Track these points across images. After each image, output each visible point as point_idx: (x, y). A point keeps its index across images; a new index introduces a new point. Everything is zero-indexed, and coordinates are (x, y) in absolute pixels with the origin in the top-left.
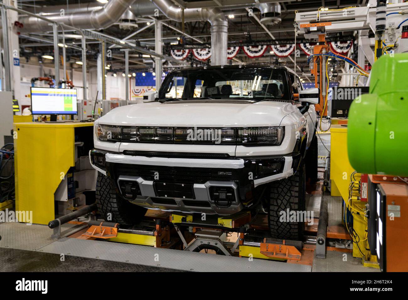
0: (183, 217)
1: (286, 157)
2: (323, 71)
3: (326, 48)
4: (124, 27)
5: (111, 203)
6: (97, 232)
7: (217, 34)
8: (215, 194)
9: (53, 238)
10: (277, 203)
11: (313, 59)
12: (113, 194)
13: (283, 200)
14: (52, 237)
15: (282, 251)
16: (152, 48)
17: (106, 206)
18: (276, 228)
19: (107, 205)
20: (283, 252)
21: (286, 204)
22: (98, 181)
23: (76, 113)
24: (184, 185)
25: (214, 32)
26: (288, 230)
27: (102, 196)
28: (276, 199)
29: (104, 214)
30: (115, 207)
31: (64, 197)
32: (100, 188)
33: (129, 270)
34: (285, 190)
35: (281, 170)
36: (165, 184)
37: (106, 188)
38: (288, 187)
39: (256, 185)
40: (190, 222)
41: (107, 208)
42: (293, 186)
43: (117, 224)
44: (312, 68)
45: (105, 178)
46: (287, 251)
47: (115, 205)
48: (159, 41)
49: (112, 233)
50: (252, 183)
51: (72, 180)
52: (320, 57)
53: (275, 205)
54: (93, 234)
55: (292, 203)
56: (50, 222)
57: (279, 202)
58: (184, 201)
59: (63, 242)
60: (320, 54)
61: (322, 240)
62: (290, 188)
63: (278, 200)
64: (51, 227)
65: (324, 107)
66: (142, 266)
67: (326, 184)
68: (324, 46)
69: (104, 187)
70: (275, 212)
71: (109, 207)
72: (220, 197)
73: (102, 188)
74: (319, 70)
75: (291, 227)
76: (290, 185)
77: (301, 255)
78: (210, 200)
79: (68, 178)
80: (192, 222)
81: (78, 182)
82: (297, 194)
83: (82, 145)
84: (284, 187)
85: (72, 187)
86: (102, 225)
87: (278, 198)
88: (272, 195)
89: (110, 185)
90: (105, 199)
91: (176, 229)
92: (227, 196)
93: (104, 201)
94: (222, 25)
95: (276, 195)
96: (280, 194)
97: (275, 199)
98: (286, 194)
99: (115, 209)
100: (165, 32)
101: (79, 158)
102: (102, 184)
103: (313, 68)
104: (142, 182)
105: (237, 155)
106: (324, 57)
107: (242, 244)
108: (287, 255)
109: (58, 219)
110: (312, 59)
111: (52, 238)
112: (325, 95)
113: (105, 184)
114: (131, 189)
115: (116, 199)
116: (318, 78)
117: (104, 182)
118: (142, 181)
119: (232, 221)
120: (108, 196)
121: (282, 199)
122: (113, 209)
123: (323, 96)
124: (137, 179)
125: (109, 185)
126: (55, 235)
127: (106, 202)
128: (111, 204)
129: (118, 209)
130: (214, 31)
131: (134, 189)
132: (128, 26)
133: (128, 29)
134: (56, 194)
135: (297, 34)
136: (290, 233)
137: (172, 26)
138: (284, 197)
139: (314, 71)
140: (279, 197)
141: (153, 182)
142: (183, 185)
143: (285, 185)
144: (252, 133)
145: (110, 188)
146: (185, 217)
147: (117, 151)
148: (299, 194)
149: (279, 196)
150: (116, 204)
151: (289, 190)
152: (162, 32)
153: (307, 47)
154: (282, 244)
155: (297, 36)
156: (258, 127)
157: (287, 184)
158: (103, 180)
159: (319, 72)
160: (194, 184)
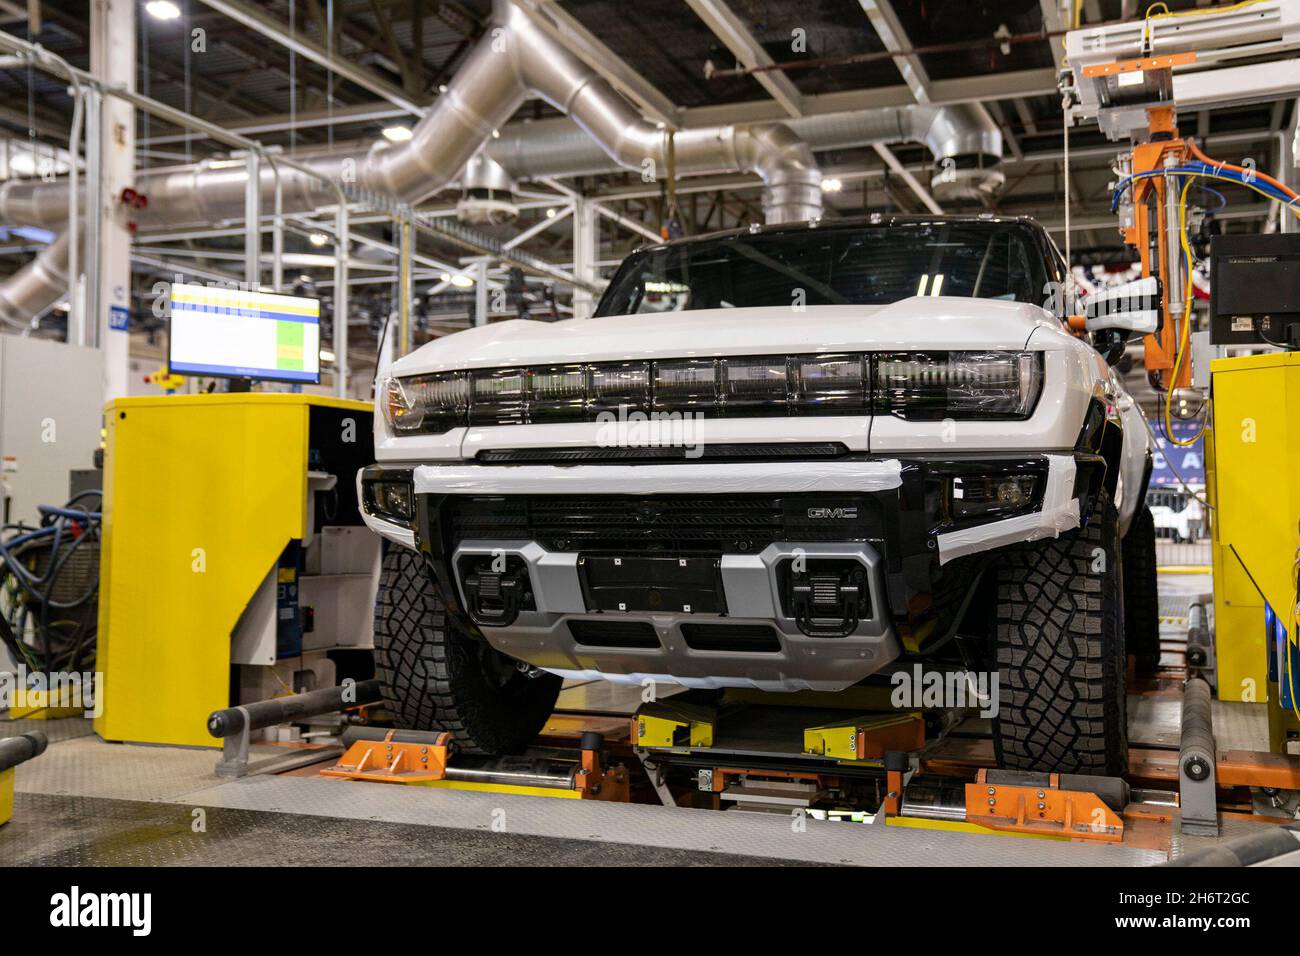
0: (678, 727)
1: (1051, 458)
2: (1169, 229)
3: (1180, 152)
4: (472, 212)
5: (427, 663)
6: (375, 765)
7: (786, 212)
8: (797, 588)
9: (222, 774)
10: (1023, 636)
11: (1131, 193)
12: (433, 628)
13: (1044, 624)
14: (216, 771)
15: (1048, 813)
16: (564, 299)
17: (408, 673)
18: (1023, 733)
19: (412, 668)
20: (1052, 816)
21: (1056, 638)
22: (382, 587)
23: (315, 378)
24: (687, 562)
25: (774, 206)
26: (1066, 741)
27: (394, 638)
28: (1020, 624)
29: (400, 703)
30: (439, 677)
31: (264, 652)
32: (391, 608)
33: (487, 846)
34: (1052, 590)
35: (1034, 503)
36: (619, 563)
37: (411, 608)
38: (1062, 580)
39: (947, 553)
40: (703, 745)
41: (410, 680)
42: (1082, 575)
43: (444, 735)
44: (1128, 222)
45: (406, 576)
46: (1069, 809)
47: (442, 670)
48: (588, 267)
49: (426, 767)
50: (931, 544)
51: (293, 594)
52: (1157, 182)
53: (1017, 647)
54: (360, 767)
55: (1081, 635)
56: (214, 714)
57: (1031, 632)
58: (685, 629)
59: (255, 785)
60: (1159, 169)
61: (1201, 762)
62: (1067, 583)
63: (1026, 626)
64: (217, 733)
65: (1176, 355)
66: (536, 837)
67: (1196, 657)
68: (1169, 144)
69: (405, 606)
70: (1017, 671)
71: (419, 676)
72: (817, 600)
73: (397, 610)
74: (1153, 228)
75: (1078, 729)
76: (1070, 572)
77: (1122, 827)
78: (780, 615)
79: (279, 584)
80: (712, 747)
81: (312, 610)
82: (1096, 604)
83: (329, 486)
84: (1048, 578)
85: (292, 617)
86: (391, 740)
87: (1024, 620)
88: (1003, 611)
89: (423, 599)
90: (406, 646)
91: (654, 782)
92: (841, 596)
93: (401, 654)
94: (801, 184)
95: (1019, 611)
96: (1035, 606)
97: (1016, 623)
98: (1055, 604)
99: (439, 683)
100: (608, 245)
101: (318, 535)
102: (397, 595)
103: (1134, 222)
104: (538, 559)
105: (875, 447)
106: (1170, 179)
107: (895, 811)
108: (1068, 821)
109: (241, 708)
110: (1126, 194)
111: (220, 773)
112: (1179, 311)
113: (408, 594)
114: (501, 588)
115: (443, 648)
116: (1152, 256)
117: (404, 588)
118: (538, 556)
119: (858, 732)
120: (418, 637)
121: (1040, 623)
122: (431, 684)
123: (1172, 315)
124: (520, 547)
125: (420, 599)
126: (228, 764)
127: (410, 657)
128: (424, 666)
129: (450, 685)
130: (776, 201)
131: (511, 584)
132: (486, 209)
133: (485, 220)
134: (237, 635)
135: (1071, 118)
136: (1075, 753)
137: (631, 220)
138: (1048, 615)
139: (1138, 230)
140: (1031, 617)
141: (579, 559)
142: (683, 563)
143: (1051, 574)
144: (926, 374)
145: (425, 607)
146: (684, 725)
147: (456, 455)
148: (1102, 605)
149: (1028, 612)
150: (443, 664)
151: (1067, 590)
152: (598, 245)
153: (1097, 277)
154: (1049, 786)
155: (1072, 124)
156: (947, 352)
157: (1055, 569)
158: (400, 582)
159: (1153, 235)
160: (723, 557)
